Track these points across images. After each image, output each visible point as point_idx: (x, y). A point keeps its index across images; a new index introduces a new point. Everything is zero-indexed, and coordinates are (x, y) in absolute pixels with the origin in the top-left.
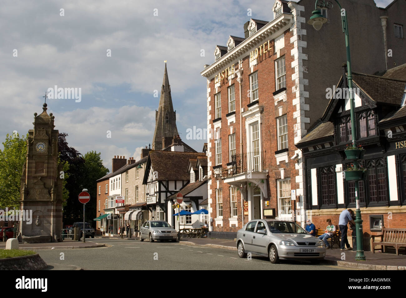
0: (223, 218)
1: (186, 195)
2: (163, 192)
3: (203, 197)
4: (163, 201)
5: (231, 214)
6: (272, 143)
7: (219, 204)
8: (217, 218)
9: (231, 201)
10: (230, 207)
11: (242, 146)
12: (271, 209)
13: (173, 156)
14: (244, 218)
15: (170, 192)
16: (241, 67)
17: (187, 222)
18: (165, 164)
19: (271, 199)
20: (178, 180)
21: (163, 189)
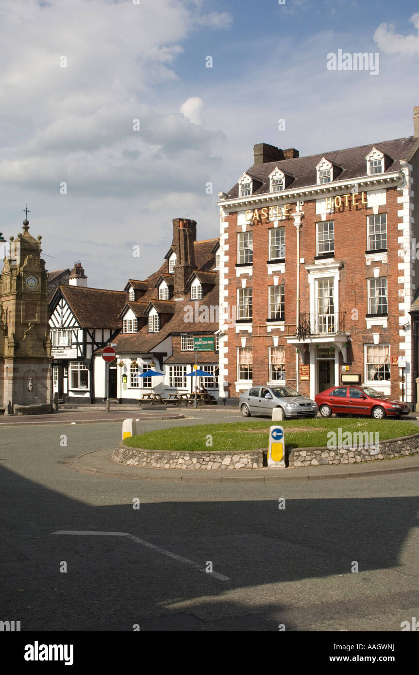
0: (252, 382)
1: (150, 350)
2: (89, 343)
3: (168, 354)
4: (89, 356)
5: (270, 378)
6: (358, 304)
7: (240, 365)
8: (238, 382)
9: (270, 363)
10: (269, 370)
11: (299, 301)
12: (357, 375)
13: (87, 294)
14: (299, 383)
15: (97, 344)
16: (301, 209)
17: (145, 385)
18: (85, 305)
19: (353, 365)
20: (97, 328)
21: (89, 340)
